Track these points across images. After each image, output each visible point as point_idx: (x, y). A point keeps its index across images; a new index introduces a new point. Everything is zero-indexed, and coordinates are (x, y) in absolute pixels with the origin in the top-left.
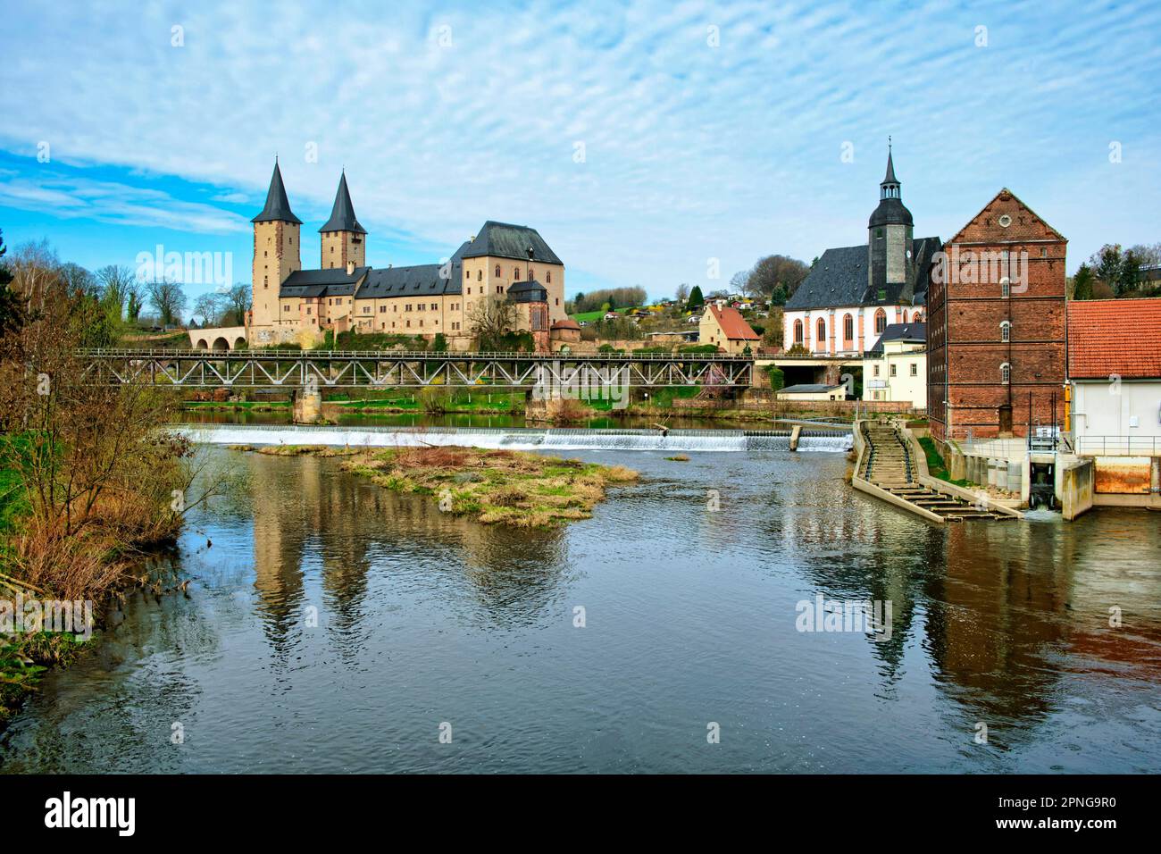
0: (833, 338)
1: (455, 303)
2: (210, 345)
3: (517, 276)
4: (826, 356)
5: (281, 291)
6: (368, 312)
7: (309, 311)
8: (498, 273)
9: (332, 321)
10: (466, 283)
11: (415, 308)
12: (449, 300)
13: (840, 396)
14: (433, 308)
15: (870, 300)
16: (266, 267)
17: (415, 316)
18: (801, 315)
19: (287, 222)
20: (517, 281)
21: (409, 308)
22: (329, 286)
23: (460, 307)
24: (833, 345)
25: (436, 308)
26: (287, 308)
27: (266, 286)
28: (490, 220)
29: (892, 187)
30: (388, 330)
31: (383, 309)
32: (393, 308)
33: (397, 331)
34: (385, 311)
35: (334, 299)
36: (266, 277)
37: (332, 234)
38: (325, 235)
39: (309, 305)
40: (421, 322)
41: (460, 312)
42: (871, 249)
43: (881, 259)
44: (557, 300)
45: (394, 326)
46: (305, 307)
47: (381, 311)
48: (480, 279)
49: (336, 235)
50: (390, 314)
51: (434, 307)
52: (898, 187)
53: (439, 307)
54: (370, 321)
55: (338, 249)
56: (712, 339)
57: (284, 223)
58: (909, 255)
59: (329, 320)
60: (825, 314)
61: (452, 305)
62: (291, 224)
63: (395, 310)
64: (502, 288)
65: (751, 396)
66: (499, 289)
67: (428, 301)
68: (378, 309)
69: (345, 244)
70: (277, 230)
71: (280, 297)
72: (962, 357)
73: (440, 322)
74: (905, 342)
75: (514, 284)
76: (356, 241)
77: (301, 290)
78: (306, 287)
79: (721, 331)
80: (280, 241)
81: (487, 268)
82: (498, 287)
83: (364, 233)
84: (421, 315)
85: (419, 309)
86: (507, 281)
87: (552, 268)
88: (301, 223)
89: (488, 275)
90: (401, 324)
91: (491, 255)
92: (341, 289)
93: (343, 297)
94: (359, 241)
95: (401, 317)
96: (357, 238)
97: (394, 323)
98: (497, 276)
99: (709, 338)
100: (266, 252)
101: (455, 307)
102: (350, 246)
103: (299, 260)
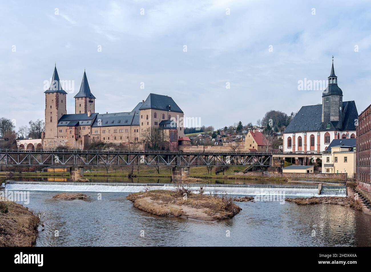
0: (306, 145)
2: (26, 147)
3: (163, 118)
4: (302, 153)
5: (58, 123)
6: (97, 133)
7: (71, 132)
8: (155, 116)
10: (141, 121)
11: (118, 131)
12: (134, 128)
13: (311, 171)
15: (323, 128)
16: (51, 113)
17: (118, 135)
18: (291, 135)
20: (163, 120)
21: (115, 131)
22: (79, 121)
23: (139, 131)
24: (306, 148)
26: (61, 131)
27: (51, 121)
28: (152, 93)
29: (333, 79)
30: (106, 141)
32: (108, 131)
33: (111, 141)
34: (105, 132)
35: (82, 127)
36: (51, 117)
37: (80, 99)
39: (71, 130)
40: (121, 137)
41: (138, 133)
42: (323, 106)
43: (328, 110)
44: (181, 128)
45: (109, 139)
46: (69, 130)
47: (103, 133)
48: (147, 118)
49: (82, 99)
50: (107, 134)
51: (127, 131)
52: (336, 79)
53: (129, 130)
54: (98, 137)
55: (83, 105)
56: (251, 145)
57: (59, 94)
58: (341, 109)
59: (80, 136)
60: (302, 135)
61: (135, 130)
62: (62, 94)
64: (157, 123)
65: (271, 170)
66: (156, 123)
67: (124, 128)
68: (102, 131)
69: (86, 103)
70: (56, 96)
71: (57, 126)
73: (129, 137)
74: (341, 147)
75: (162, 121)
77: (67, 123)
78: (69, 122)
79: (255, 142)
80: (57, 101)
81: (150, 114)
82: (155, 122)
84: (121, 134)
85: (120, 131)
86: (159, 119)
87: (178, 114)
88: (66, 94)
89: (151, 117)
90: (112, 138)
91: (152, 108)
92: (85, 123)
93: (86, 126)
94: (92, 102)
95: (112, 135)
96: (91, 100)
97: (109, 138)
98: (155, 117)
99: (249, 145)
100: (51, 106)
101: (136, 131)
102: (88, 104)
103: (66, 110)
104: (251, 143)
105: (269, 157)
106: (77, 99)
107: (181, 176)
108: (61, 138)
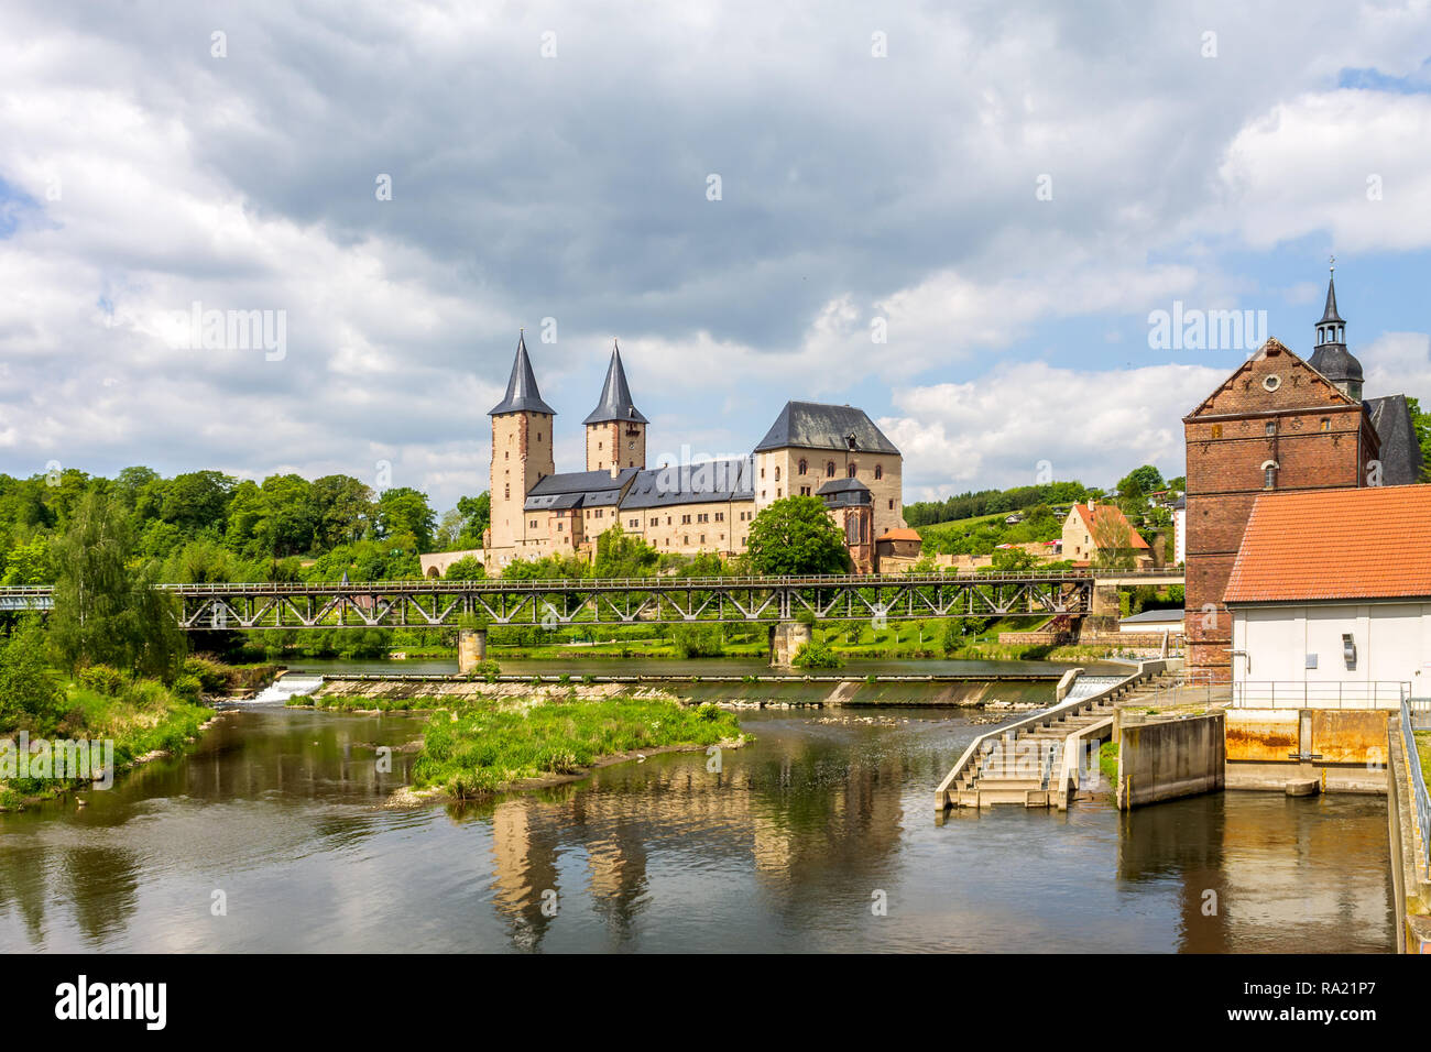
1: (746, 511)
2: (443, 573)
3: (828, 472)
5: (526, 501)
6: (636, 525)
7: (560, 525)
8: (802, 470)
9: (590, 540)
10: (759, 486)
11: (694, 519)
12: (738, 508)
14: (717, 519)
16: (507, 472)
17: (694, 529)
19: (534, 413)
20: (830, 479)
21: (686, 520)
22: (588, 494)
23: (754, 516)
25: (722, 519)
26: (534, 524)
27: (508, 496)
28: (793, 400)
29: (1332, 329)
30: (661, 549)
31: (655, 522)
32: (666, 521)
33: (672, 550)
34: (657, 524)
35: (592, 511)
36: (508, 485)
37: (600, 427)
39: (560, 520)
40: (703, 537)
44: (891, 502)
45: (667, 543)
46: (555, 522)
47: (652, 525)
48: (778, 478)
49: (606, 428)
50: (663, 529)
51: (719, 517)
53: (726, 516)
54: (639, 539)
55: (609, 444)
56: (1078, 549)
57: (529, 415)
59: (587, 537)
61: (743, 514)
62: (539, 417)
63: (669, 523)
64: (809, 489)
65: (1089, 627)
66: (805, 490)
67: (711, 510)
68: (649, 522)
69: (617, 438)
70: (521, 423)
71: (526, 511)
72: (1205, 573)
73: (727, 536)
75: (825, 483)
76: (632, 433)
77: (550, 501)
78: (558, 496)
79: (1090, 538)
80: (526, 438)
81: (787, 463)
82: (803, 489)
83: (645, 423)
84: (703, 528)
85: (700, 520)
86: (815, 480)
87: (885, 461)
88: (553, 413)
89: (787, 472)
90: (676, 541)
91: (791, 447)
92: (602, 498)
93: (604, 509)
94: (637, 433)
95: (677, 532)
96: (635, 429)
97: (667, 540)
98: (801, 473)
99: (1074, 548)
100: (507, 453)
101: (747, 517)
102: (625, 441)
103: (552, 462)
104: (1081, 542)
105: (1086, 585)
106: (591, 428)
108: (533, 547)
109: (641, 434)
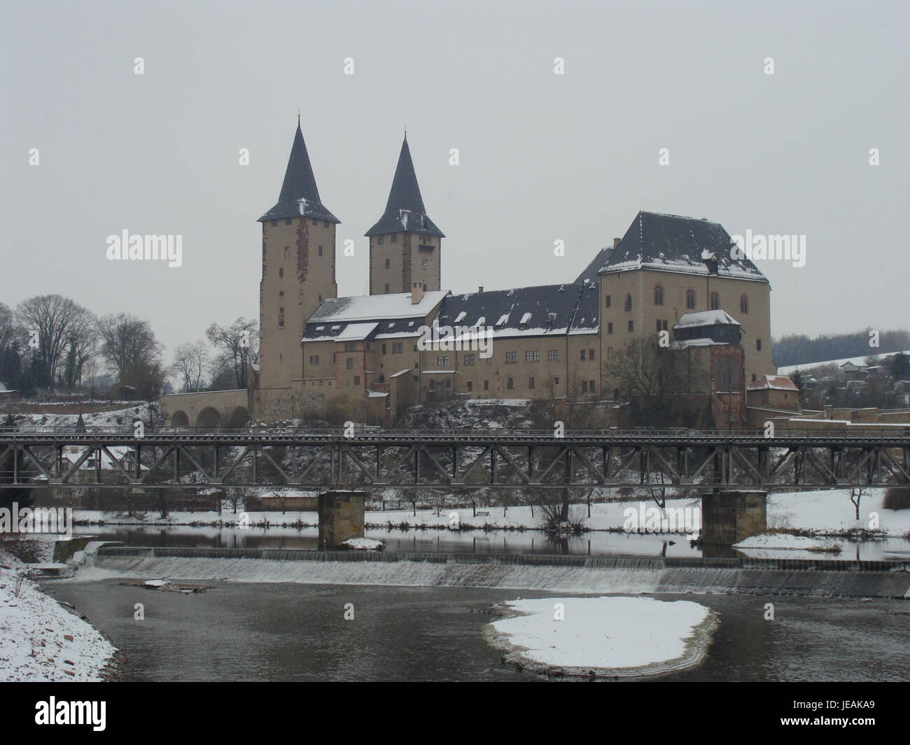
1: (586, 349)
2: (193, 419)
3: (689, 303)
5: (306, 331)
6: (445, 364)
7: (349, 361)
8: (659, 299)
9: (386, 381)
10: (605, 316)
11: (520, 357)
12: (578, 345)
14: (549, 358)
17: (521, 370)
19: (315, 221)
21: (510, 358)
22: (381, 324)
23: (597, 355)
25: (555, 358)
26: (314, 361)
27: (281, 323)
28: (647, 210)
30: (476, 395)
31: (470, 359)
33: (493, 395)
34: (471, 363)
35: (388, 344)
36: (282, 310)
37: (387, 240)
38: (375, 240)
39: (351, 355)
40: (530, 380)
41: (595, 364)
44: (759, 343)
45: (485, 388)
46: (342, 359)
47: (465, 364)
48: (629, 307)
49: (394, 240)
50: (479, 369)
51: (552, 356)
53: (561, 354)
54: (448, 381)
55: (397, 262)
59: (382, 380)
61: (583, 352)
62: (321, 224)
63: (488, 361)
64: (664, 323)
66: (661, 325)
67: (542, 346)
68: (461, 361)
69: (407, 254)
70: (298, 233)
71: (302, 343)
76: (426, 250)
80: (304, 252)
81: (641, 290)
82: (657, 322)
84: (530, 368)
85: (527, 358)
86: (674, 311)
87: (752, 291)
88: (336, 222)
89: (642, 301)
90: (497, 385)
91: (646, 270)
93: (404, 342)
94: (431, 249)
95: (498, 373)
96: (428, 244)
97: (485, 383)
98: (655, 304)
100: (281, 270)
101: (587, 355)
102: (417, 257)
103: (334, 282)
107: (733, 529)
108: (316, 387)
109: (437, 249)
